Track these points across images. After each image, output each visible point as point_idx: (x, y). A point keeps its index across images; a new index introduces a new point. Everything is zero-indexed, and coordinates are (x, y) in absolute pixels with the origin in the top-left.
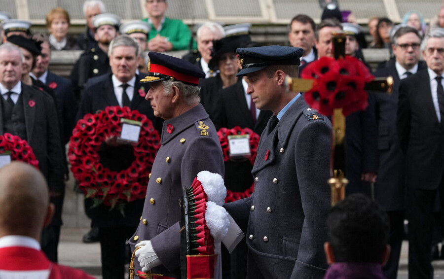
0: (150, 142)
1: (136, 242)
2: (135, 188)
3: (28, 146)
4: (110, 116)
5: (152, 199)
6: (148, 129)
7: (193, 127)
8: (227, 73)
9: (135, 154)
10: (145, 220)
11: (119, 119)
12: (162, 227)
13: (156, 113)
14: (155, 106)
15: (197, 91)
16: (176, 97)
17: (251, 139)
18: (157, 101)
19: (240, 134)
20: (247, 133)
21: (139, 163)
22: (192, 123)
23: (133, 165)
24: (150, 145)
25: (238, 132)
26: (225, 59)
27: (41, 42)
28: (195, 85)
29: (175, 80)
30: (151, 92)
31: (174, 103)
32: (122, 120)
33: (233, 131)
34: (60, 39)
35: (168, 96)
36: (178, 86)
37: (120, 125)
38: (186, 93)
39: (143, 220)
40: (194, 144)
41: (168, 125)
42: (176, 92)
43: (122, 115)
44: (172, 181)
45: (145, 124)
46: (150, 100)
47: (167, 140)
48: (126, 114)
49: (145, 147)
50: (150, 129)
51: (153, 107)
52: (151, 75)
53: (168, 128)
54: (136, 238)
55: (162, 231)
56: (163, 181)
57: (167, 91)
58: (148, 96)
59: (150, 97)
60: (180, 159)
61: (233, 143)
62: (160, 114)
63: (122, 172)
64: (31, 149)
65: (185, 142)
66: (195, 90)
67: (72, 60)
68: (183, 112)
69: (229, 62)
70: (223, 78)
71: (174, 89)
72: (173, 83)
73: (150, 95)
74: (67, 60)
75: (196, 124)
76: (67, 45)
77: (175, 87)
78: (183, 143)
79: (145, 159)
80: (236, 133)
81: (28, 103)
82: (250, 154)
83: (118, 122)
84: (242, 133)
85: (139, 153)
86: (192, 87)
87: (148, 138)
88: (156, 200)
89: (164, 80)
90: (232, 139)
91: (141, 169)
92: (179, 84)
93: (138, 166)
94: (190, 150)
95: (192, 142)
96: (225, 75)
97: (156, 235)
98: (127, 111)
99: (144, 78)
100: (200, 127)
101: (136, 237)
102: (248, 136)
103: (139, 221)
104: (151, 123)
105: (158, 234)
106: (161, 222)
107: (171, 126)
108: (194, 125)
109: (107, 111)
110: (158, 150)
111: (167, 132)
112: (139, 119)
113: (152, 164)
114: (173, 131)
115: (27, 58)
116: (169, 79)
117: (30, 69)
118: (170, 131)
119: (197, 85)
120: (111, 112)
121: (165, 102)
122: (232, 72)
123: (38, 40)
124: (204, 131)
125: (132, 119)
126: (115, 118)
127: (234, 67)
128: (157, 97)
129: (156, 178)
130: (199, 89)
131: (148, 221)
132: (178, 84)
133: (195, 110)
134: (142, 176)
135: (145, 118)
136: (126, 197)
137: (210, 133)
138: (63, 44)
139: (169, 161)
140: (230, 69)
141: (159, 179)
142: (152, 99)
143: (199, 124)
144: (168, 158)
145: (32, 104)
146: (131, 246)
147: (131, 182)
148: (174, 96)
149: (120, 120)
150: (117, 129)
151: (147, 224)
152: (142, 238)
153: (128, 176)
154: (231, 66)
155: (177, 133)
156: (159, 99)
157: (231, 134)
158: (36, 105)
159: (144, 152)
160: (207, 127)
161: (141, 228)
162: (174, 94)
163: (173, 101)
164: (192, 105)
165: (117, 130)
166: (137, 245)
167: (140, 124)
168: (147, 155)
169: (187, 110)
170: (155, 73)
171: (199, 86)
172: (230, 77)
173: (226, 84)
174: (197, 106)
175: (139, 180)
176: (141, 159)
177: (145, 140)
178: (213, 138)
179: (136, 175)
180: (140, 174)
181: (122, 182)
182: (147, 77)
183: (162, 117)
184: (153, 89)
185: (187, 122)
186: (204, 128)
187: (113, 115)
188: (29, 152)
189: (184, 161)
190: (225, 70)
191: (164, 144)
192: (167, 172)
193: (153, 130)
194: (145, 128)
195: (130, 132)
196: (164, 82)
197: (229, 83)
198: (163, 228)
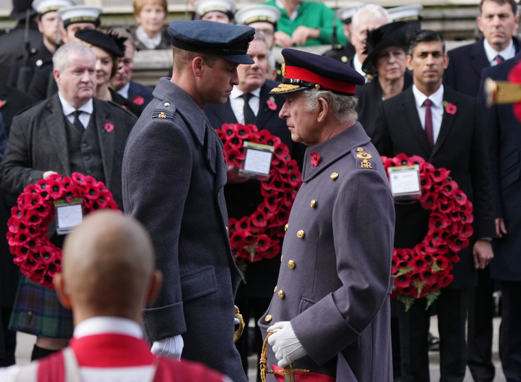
0: (285, 176)
1: (269, 323)
2: (262, 242)
3: (106, 190)
4: (228, 138)
5: (291, 262)
6: (281, 157)
7: (349, 156)
8: (390, 76)
9: (263, 193)
10: (281, 292)
11: (241, 141)
12: (306, 301)
13: (294, 137)
14: (293, 127)
15: (354, 103)
16: (323, 114)
17: (421, 171)
18: (296, 119)
19: (406, 165)
20: (416, 163)
21: (268, 206)
22: (347, 151)
23: (260, 209)
24: (285, 180)
25: (403, 162)
26: (387, 55)
27: (124, 39)
28: (351, 95)
29: (321, 89)
30: (286, 107)
31: (321, 122)
32: (246, 144)
33: (395, 160)
34: (152, 34)
35: (311, 113)
36: (326, 97)
37: (243, 151)
38: (338, 107)
39: (279, 291)
40: (351, 181)
41: (312, 155)
42: (324, 107)
43: (245, 137)
44: (320, 234)
45: (278, 150)
46: (285, 118)
47: (311, 176)
48: (252, 134)
49: (277, 184)
50: (285, 157)
51: (290, 128)
52: (287, 82)
53: (313, 158)
54: (268, 318)
55: (306, 308)
56: (307, 235)
57: (310, 105)
58: (284, 112)
59: (286, 114)
60: (331, 202)
61: (395, 177)
62: (300, 139)
63: (243, 219)
64: (111, 194)
65: (337, 178)
66: (351, 102)
67: (164, 63)
68: (334, 134)
69: (393, 59)
70: (383, 83)
71: (320, 102)
72: (318, 93)
73: (286, 112)
74: (158, 63)
75: (353, 151)
76: (162, 41)
77: (321, 99)
78: (335, 179)
79: (277, 201)
80: (400, 164)
81: (103, 128)
82: (420, 193)
83: (239, 146)
84: (409, 163)
85: (269, 192)
86: (347, 98)
87: (282, 171)
88: (297, 263)
89: (305, 89)
90: (394, 171)
91: (270, 215)
92: (328, 95)
93: (266, 210)
94: (346, 188)
95: (347, 177)
96: (387, 79)
97: (297, 315)
98: (253, 131)
99: (277, 87)
100: (359, 156)
101: (268, 316)
102: (417, 167)
103: (272, 293)
104: (286, 149)
105: (301, 312)
106: (305, 295)
107: (317, 154)
108: (349, 152)
109: (224, 131)
110: (297, 188)
111: (310, 165)
112: (270, 143)
113: (289, 209)
114: (320, 162)
115: (104, 61)
116: (313, 87)
117: (108, 77)
118: (315, 163)
119: (353, 95)
120: (229, 131)
121: (308, 120)
122: (398, 74)
123: (120, 36)
124: (365, 161)
125: (260, 142)
126: (235, 141)
127: (401, 67)
128: (296, 114)
129: (296, 230)
130: (355, 100)
131: (287, 294)
132: (326, 94)
133: (351, 131)
134: (271, 226)
135: (278, 141)
136: (248, 254)
137: (374, 165)
138: (157, 40)
139: (316, 206)
140: (393, 70)
141: (301, 232)
142: (290, 116)
143: (358, 152)
144: (313, 202)
145: (110, 128)
146: (261, 330)
147: (256, 234)
148: (320, 113)
149: (243, 144)
150: (237, 156)
151: (284, 297)
152: (278, 319)
153: (252, 225)
154: (396, 66)
155: (325, 165)
156: (299, 117)
157: (393, 165)
158: (116, 129)
159: (276, 190)
160: (369, 156)
161: (275, 304)
162: (321, 110)
163: (319, 120)
164: (346, 124)
165: (238, 158)
166: (270, 328)
167: (272, 149)
168: (280, 194)
169: (339, 131)
170: (292, 80)
171: (356, 97)
172: (394, 81)
173: (388, 92)
174: (354, 125)
175: (267, 231)
176: (271, 201)
177: (278, 173)
178: (378, 172)
179: (263, 224)
180: (269, 222)
181: (244, 233)
182: (280, 86)
183: (304, 143)
184: (289, 102)
185: (341, 148)
186: (366, 156)
187: (232, 136)
188: (108, 199)
189: (337, 205)
190: (387, 71)
191: (307, 182)
192: (311, 222)
193: (289, 159)
194: (277, 155)
195: (258, 161)
196: (306, 92)
197: (392, 90)
198: (307, 303)
